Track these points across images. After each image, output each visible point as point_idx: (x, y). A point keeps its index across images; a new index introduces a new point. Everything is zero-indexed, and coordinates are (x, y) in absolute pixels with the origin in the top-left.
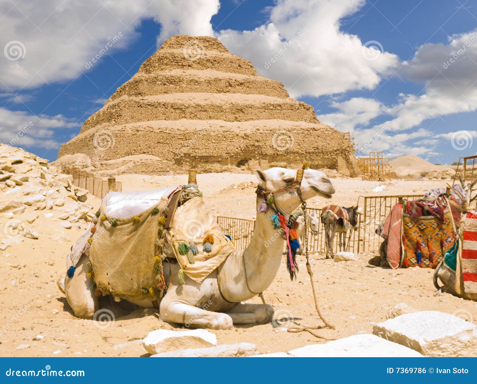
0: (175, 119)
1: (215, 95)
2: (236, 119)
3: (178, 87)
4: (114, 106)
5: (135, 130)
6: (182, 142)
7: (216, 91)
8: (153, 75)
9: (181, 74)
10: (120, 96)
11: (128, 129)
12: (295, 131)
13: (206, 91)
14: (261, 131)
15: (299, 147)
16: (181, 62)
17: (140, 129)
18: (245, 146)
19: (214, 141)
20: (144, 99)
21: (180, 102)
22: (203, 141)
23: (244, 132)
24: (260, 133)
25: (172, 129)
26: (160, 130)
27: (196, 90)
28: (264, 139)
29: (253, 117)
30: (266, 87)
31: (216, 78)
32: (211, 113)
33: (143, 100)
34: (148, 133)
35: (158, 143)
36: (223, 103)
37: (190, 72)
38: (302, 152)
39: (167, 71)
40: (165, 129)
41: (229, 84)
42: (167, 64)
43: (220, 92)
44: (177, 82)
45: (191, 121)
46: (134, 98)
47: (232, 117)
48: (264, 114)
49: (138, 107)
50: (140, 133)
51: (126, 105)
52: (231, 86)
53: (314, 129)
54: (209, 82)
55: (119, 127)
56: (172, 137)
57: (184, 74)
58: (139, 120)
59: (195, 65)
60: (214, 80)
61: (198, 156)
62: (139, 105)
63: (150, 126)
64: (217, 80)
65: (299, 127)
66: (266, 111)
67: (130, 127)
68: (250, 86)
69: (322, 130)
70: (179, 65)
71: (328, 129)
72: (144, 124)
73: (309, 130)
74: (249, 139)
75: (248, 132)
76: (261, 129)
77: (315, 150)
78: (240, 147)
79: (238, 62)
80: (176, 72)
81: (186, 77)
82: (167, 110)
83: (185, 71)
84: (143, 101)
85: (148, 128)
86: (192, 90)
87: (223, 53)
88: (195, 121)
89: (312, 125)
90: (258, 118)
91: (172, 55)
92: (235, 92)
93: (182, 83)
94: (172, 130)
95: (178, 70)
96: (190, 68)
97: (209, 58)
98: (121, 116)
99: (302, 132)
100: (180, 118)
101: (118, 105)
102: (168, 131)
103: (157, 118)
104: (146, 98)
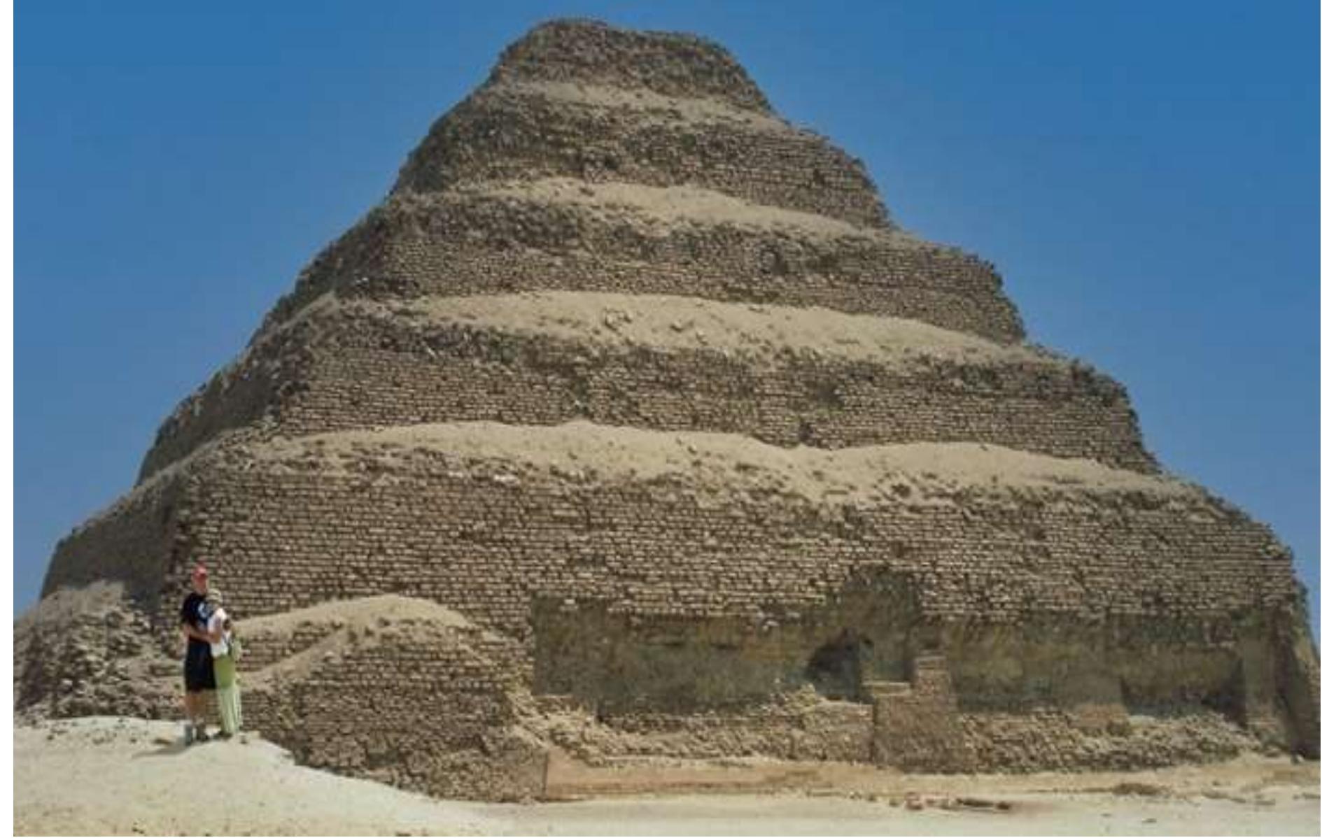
0: (543, 418)
1: (715, 306)
2: (806, 436)
3: (558, 261)
5: (362, 465)
6: (572, 537)
7: (719, 288)
8: (452, 196)
9: (569, 197)
11: (334, 459)
12: (1061, 506)
13: (677, 288)
14: (916, 498)
15: (1078, 588)
16: (573, 145)
17: (388, 460)
18: (846, 571)
19: (712, 542)
20: (411, 308)
21: (566, 333)
22: (664, 536)
23: (840, 499)
24: (912, 509)
25: (529, 465)
26: (475, 470)
27: (635, 281)
28: (929, 537)
29: (879, 429)
30: (930, 283)
31: (720, 228)
32: (698, 397)
33: (405, 313)
34: (423, 483)
35: (463, 535)
36: (753, 350)
37: (611, 191)
38: (1094, 617)
39: (513, 183)
40: (496, 464)
41: (778, 257)
42: (512, 152)
43: (736, 294)
44: (555, 235)
45: (608, 432)
46: (366, 303)
47: (787, 421)
48: (925, 412)
49: (384, 346)
50: (382, 481)
51: (327, 335)
52: (783, 268)
53: (1140, 500)
54: (692, 246)
55: (294, 448)
56: (527, 510)
57: (584, 199)
58: (388, 416)
59: (629, 164)
60: (715, 236)
61: (641, 616)
62: (386, 340)
63: (432, 447)
64: (726, 236)
65: (1076, 486)
66: (935, 398)
67: (341, 446)
68: (866, 275)
69: (1173, 505)
70: (565, 158)
71: (1201, 504)
72: (405, 436)
73: (1119, 501)
74: (866, 537)
75: (861, 499)
76: (914, 488)
77: (1146, 605)
78: (824, 577)
79: (810, 157)
81: (597, 214)
82: (510, 373)
83: (591, 187)
84: (406, 319)
85: (421, 457)
86: (617, 281)
87: (746, 114)
88: (627, 435)
89: (1130, 481)
91: (538, 103)
92: (799, 302)
93: (575, 242)
94: (530, 473)
95: (560, 180)
96: (610, 174)
97: (692, 131)
98: (306, 388)
99: (1088, 510)
100: (563, 416)
102: (511, 478)
103: (462, 410)
104: (417, 305)
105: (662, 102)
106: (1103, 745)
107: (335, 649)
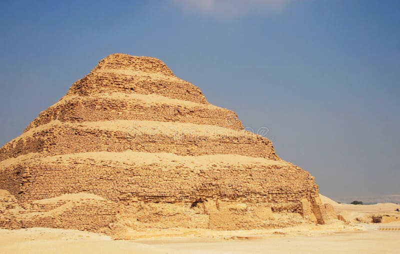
0: (119, 150)
1: (162, 123)
2: (189, 153)
3: (121, 113)
4: (44, 133)
5: (73, 163)
6: (129, 178)
7: (163, 119)
8: (91, 97)
9: (122, 98)
10: (48, 121)
11: (65, 161)
12: (256, 169)
13: (153, 119)
14: (218, 167)
15: (261, 187)
16: (122, 85)
17: (80, 161)
18: (201, 185)
19: (166, 179)
20: (81, 125)
21: (124, 130)
22: (153, 178)
23: (199, 168)
24: (218, 170)
25: (117, 162)
26: (103, 163)
27: (141, 118)
28: (222, 177)
29: (207, 151)
30: (219, 117)
31: (163, 105)
32: (160, 145)
33: (81, 126)
34: (89, 166)
35: (101, 178)
37: (133, 96)
38: (264, 194)
39: (107, 94)
40: (108, 162)
41: (179, 111)
43: (168, 120)
44: (120, 107)
45: (136, 153)
46: (69, 123)
47: (184, 150)
48: (220, 147)
49: (76, 134)
50: (79, 166)
51: (61, 131)
52: (181, 114)
53: (276, 167)
54: (155, 109)
55: (54, 159)
56: (117, 172)
57: (126, 98)
58: (77, 151)
59: (138, 89)
60: (162, 107)
61: (148, 196)
62: (77, 133)
63: (91, 158)
64: (164, 107)
65: (259, 164)
66: (222, 144)
67: (66, 159)
68: (201, 115)
69: (284, 168)
70: (120, 88)
71: (291, 168)
72: (82, 156)
73: (271, 167)
74: (206, 177)
75: (204, 168)
76: (218, 165)
77: (278, 191)
78: (196, 186)
79: (186, 87)
80: (118, 96)
81: (130, 102)
82: (110, 140)
83: (127, 95)
84: (82, 127)
85: (88, 160)
86: (136, 117)
87: (168, 77)
88: (143, 154)
89: (272, 163)
90: (214, 153)
91: (112, 74)
92: (185, 122)
93: (125, 108)
94: (118, 164)
95: (119, 93)
96: (132, 91)
97: (154, 81)
98: (55, 144)
99: (263, 170)
101: (50, 131)
102: (113, 165)
103: (98, 148)
104: (83, 124)
105: (145, 74)
106: (268, 222)
107: (69, 206)
